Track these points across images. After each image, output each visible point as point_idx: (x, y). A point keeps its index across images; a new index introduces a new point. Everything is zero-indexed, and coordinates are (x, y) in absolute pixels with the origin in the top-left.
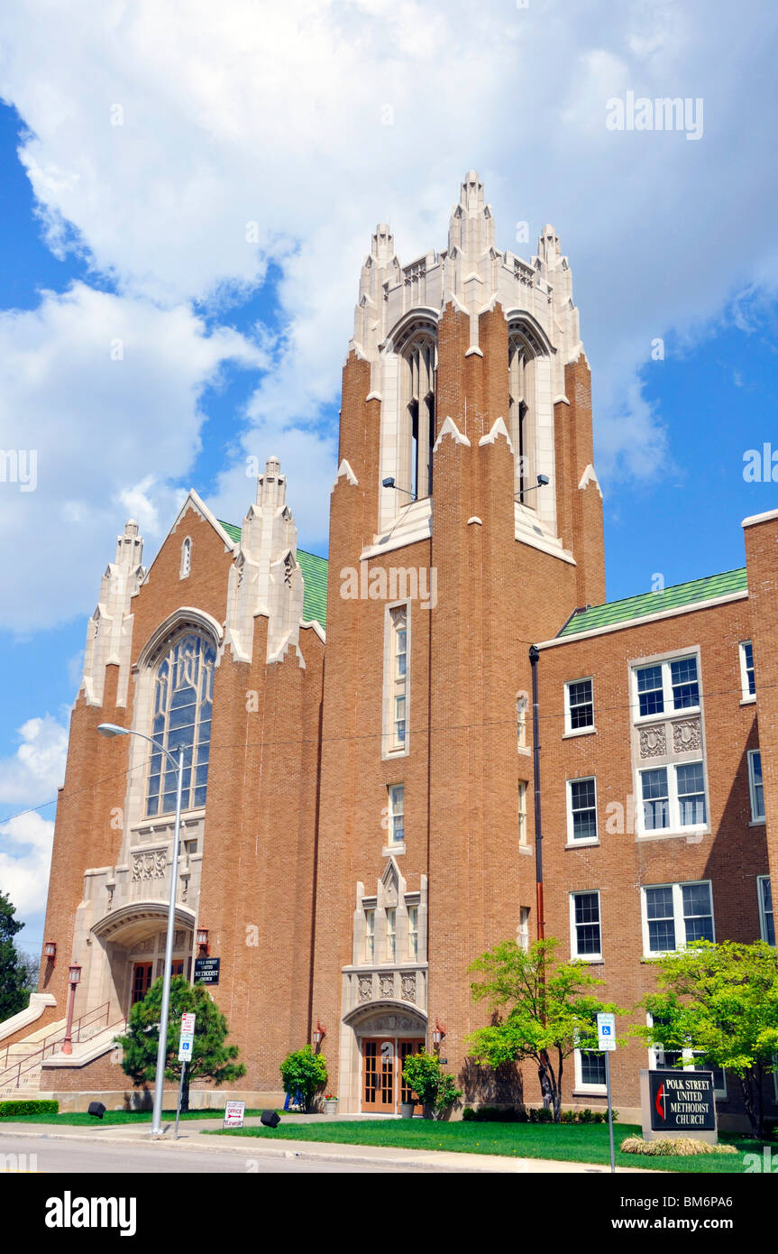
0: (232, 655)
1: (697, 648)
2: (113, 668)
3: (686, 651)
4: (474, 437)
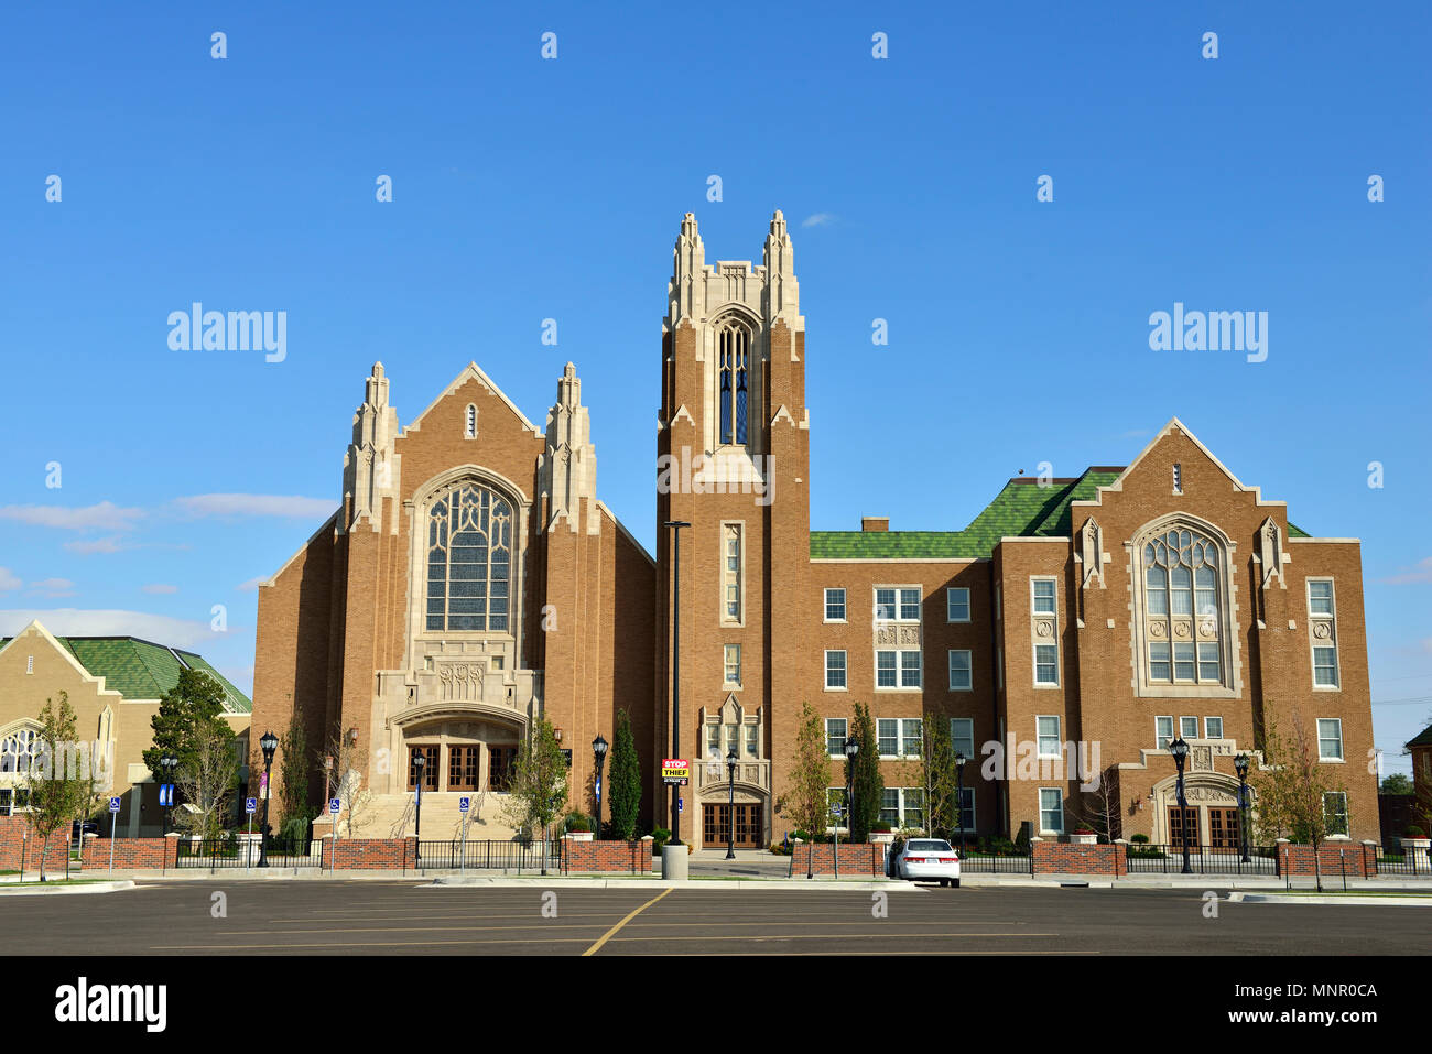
0: (569, 526)
1: (921, 586)
2: (387, 501)
3: (914, 586)
4: (797, 423)
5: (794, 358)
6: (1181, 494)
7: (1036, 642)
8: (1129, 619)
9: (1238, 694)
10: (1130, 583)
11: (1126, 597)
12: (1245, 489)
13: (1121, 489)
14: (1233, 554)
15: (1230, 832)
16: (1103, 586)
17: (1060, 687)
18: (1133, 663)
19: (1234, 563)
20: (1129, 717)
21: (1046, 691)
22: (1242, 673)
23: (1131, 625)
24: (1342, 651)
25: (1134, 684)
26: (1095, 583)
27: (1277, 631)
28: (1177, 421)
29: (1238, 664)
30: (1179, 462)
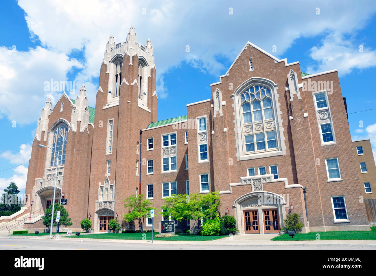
0: (72, 130)
1: (176, 132)
2: (43, 132)
3: (174, 133)
4: (130, 83)
5: (131, 63)
6: (253, 70)
7: (200, 143)
8: (234, 127)
9: (284, 153)
10: (234, 112)
11: (233, 118)
12: (279, 61)
13: (228, 75)
14: (277, 89)
15: (274, 221)
16: (222, 114)
17: (208, 161)
18: (236, 146)
19: (278, 93)
20: (236, 170)
21: (203, 163)
22: (285, 142)
23: (235, 129)
24: (334, 124)
25: (237, 155)
26: (218, 113)
27: (299, 119)
28: (249, 42)
29: (283, 139)
30: (251, 58)
